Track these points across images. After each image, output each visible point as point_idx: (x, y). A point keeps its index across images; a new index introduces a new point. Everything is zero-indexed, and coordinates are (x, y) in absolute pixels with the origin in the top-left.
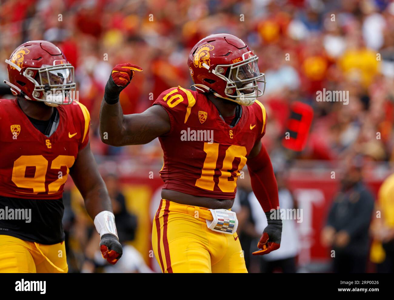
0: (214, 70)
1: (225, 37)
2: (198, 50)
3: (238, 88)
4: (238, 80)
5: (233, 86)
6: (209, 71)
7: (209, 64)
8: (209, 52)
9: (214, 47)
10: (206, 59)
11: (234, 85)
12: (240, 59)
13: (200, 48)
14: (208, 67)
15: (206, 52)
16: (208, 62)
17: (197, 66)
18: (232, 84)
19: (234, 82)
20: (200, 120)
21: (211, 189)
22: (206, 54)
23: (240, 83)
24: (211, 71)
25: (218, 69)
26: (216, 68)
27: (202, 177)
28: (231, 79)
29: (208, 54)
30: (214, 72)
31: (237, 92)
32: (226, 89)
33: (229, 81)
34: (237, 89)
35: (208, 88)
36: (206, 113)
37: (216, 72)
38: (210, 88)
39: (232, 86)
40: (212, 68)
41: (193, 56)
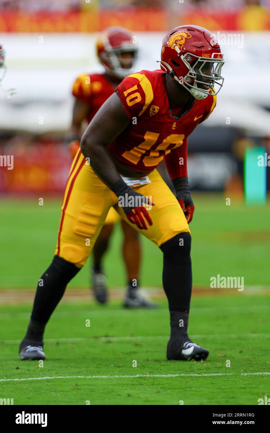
0: (183, 55)
1: (204, 32)
2: (177, 33)
3: (197, 80)
4: (200, 73)
5: (193, 77)
6: (179, 55)
7: (181, 49)
8: (186, 39)
9: (191, 36)
10: (180, 43)
11: (195, 76)
12: (209, 56)
13: (179, 32)
14: (179, 51)
15: (183, 37)
16: (180, 47)
17: (170, 46)
18: (193, 74)
19: (196, 73)
20: (150, 113)
21: (135, 163)
22: (182, 39)
23: (201, 76)
24: (180, 55)
25: (187, 56)
26: (185, 55)
27: (132, 151)
28: (195, 69)
29: (184, 39)
30: (182, 57)
31: (194, 83)
32: (186, 76)
33: (192, 71)
34: (195, 80)
35: (171, 69)
36: (158, 108)
37: (184, 58)
38: (173, 70)
39: (192, 75)
40: (182, 53)
41: (170, 37)
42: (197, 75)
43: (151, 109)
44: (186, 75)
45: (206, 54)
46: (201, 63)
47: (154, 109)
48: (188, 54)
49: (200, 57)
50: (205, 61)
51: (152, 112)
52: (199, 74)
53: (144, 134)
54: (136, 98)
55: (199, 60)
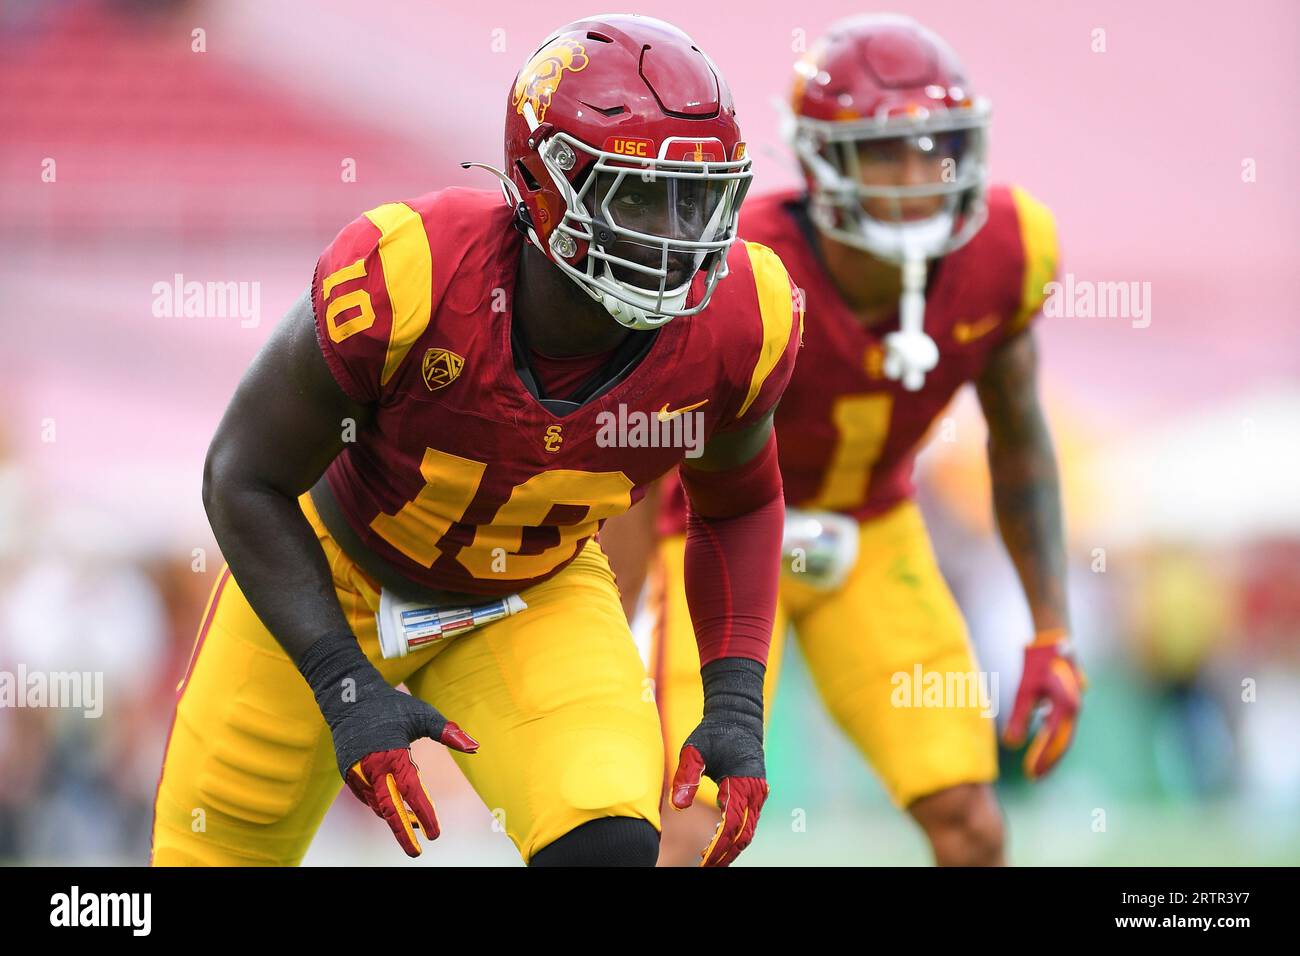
42: (594, 226)
43: (426, 362)
44: (556, 227)
45: (631, 140)
46: (606, 178)
47: (443, 365)
48: (559, 138)
49: (603, 154)
50: (623, 170)
51: (434, 375)
52: (603, 224)
53: (419, 458)
54: (356, 311)
55: (599, 166)
